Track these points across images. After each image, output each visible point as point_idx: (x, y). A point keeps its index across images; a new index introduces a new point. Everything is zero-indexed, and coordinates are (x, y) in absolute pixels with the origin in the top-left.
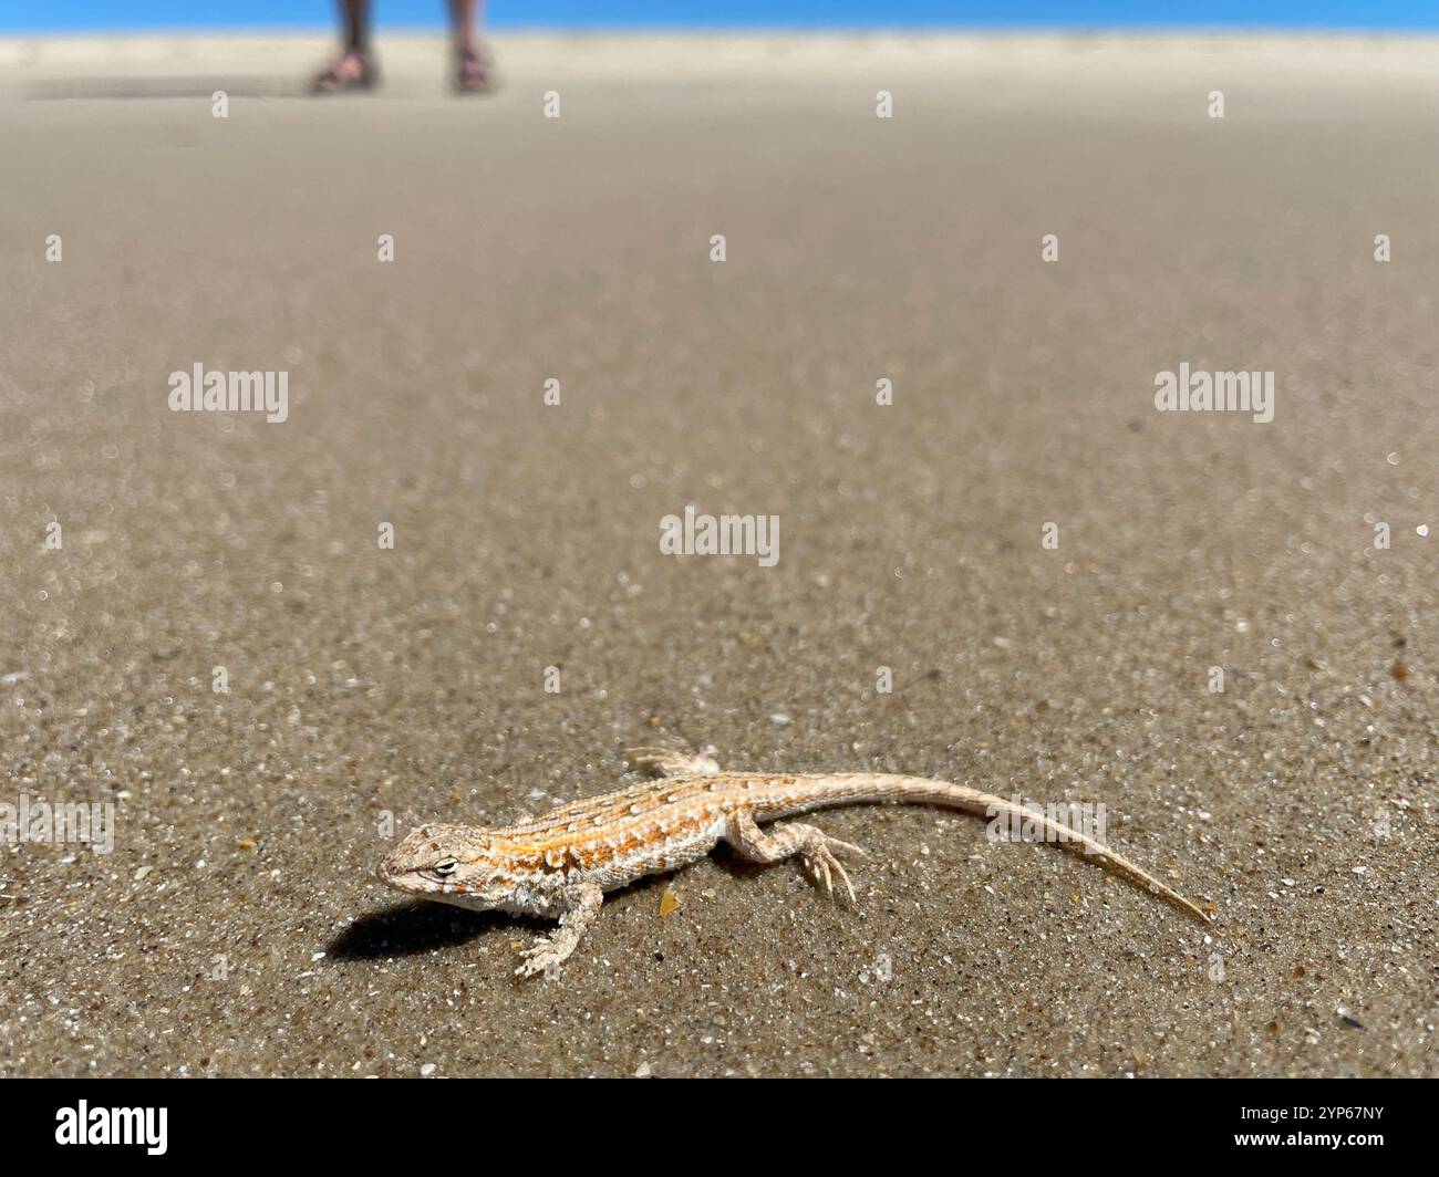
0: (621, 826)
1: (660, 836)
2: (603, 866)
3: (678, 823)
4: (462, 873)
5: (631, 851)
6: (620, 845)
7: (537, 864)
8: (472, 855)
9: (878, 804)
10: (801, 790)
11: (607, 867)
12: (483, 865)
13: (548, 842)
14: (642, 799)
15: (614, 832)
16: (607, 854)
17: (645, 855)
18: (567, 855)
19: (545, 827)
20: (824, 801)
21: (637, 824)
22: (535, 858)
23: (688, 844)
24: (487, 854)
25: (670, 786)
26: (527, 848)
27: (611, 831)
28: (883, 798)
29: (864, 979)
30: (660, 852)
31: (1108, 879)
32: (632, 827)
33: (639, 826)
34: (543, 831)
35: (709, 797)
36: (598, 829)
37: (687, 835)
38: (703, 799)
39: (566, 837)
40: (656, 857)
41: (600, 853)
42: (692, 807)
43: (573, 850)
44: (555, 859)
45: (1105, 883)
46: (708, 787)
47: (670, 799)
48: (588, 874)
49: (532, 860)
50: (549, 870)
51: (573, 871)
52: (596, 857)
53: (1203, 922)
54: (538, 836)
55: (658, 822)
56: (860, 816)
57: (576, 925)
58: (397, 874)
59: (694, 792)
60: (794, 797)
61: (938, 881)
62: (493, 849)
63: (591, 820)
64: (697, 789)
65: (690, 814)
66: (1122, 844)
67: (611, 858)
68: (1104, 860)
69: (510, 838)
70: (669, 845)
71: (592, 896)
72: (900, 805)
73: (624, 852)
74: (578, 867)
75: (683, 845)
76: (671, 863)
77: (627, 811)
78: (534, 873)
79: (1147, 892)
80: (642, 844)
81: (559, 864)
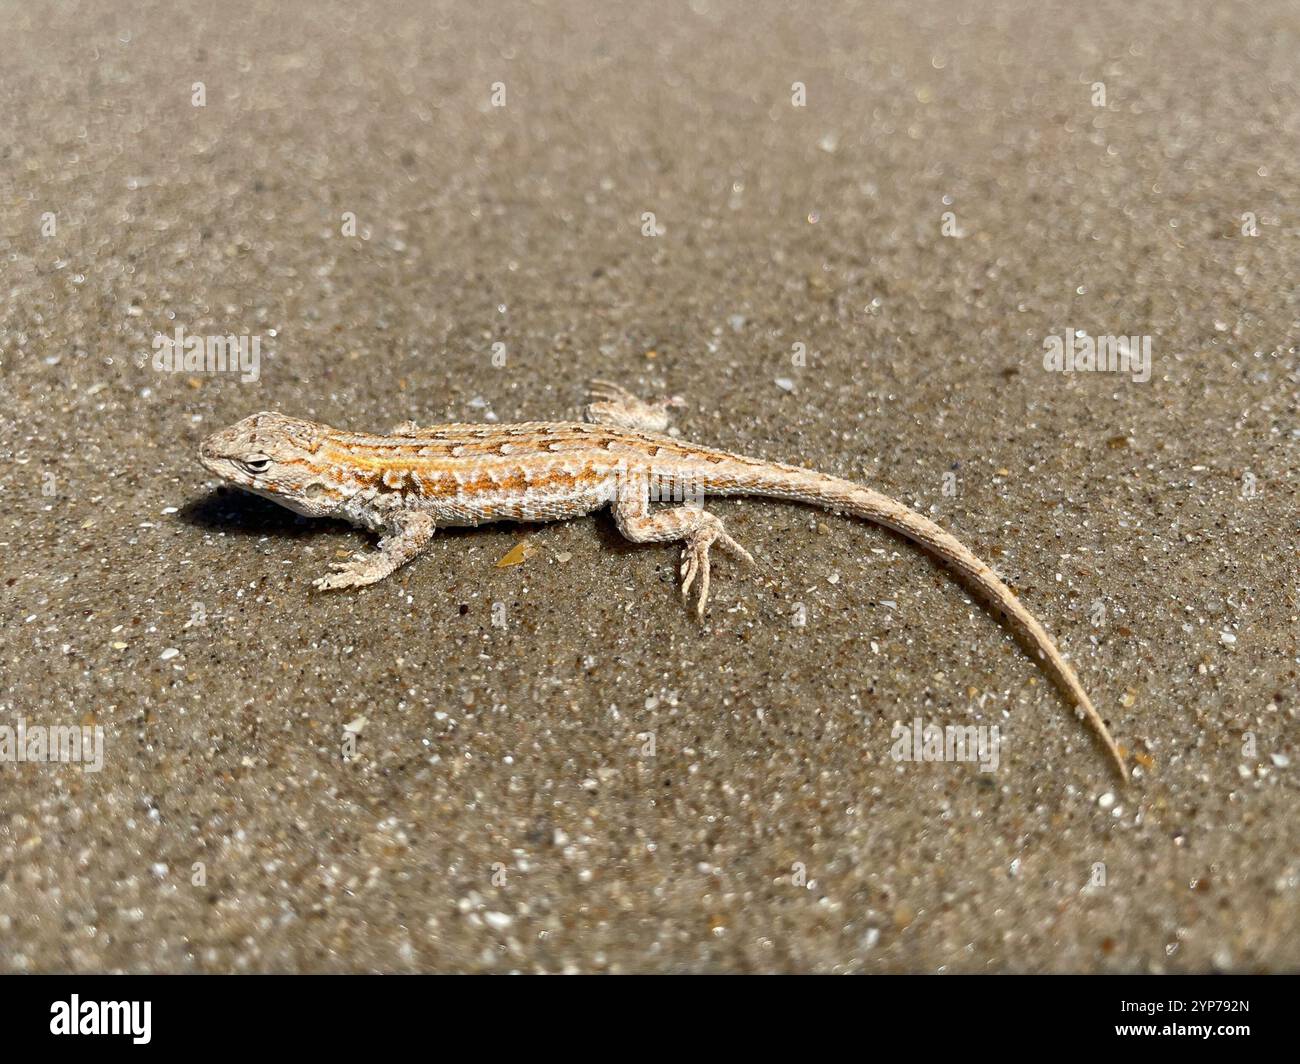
0: (480, 462)
1: (521, 483)
2: (443, 500)
3: (548, 475)
4: (274, 471)
5: (480, 492)
6: (469, 483)
7: (371, 480)
8: (289, 455)
9: (818, 508)
10: (725, 472)
11: (448, 502)
12: (301, 468)
13: (391, 462)
14: (520, 439)
15: (469, 468)
16: (452, 488)
17: (497, 499)
18: (408, 478)
19: (393, 444)
20: (753, 491)
21: (498, 465)
22: (371, 474)
23: (554, 500)
24: (309, 457)
25: (563, 433)
26: (364, 462)
27: (464, 467)
28: (827, 505)
29: (651, 704)
30: (517, 500)
31: (1033, 681)
32: (491, 466)
33: (498, 468)
34: (390, 448)
35: (600, 455)
36: (452, 460)
37: (554, 490)
38: (592, 455)
39: (412, 460)
40: (510, 505)
41: (442, 486)
42: (574, 461)
43: (415, 475)
44: (394, 479)
45: (1025, 685)
46: (604, 444)
47: (552, 447)
48: (426, 504)
49: (367, 475)
50: (384, 489)
51: (411, 496)
52: (437, 488)
53: (1116, 775)
54: (381, 451)
55: (524, 468)
56: (790, 517)
57: (393, 553)
58: (209, 457)
59: (585, 445)
60: (711, 479)
61: (822, 619)
62: (320, 455)
63: (450, 449)
64: (591, 443)
65: (567, 468)
66: (1088, 641)
67: (455, 494)
68: (1042, 656)
69: (348, 446)
70: (530, 495)
71: (419, 527)
72: (843, 516)
73: (471, 490)
74: (417, 494)
75: (546, 499)
76: (530, 515)
77: (496, 449)
78: (367, 489)
79: (1072, 715)
80: (496, 487)
81: (398, 485)
